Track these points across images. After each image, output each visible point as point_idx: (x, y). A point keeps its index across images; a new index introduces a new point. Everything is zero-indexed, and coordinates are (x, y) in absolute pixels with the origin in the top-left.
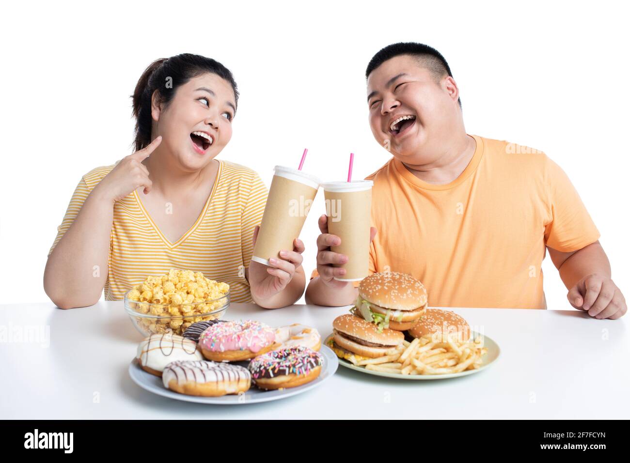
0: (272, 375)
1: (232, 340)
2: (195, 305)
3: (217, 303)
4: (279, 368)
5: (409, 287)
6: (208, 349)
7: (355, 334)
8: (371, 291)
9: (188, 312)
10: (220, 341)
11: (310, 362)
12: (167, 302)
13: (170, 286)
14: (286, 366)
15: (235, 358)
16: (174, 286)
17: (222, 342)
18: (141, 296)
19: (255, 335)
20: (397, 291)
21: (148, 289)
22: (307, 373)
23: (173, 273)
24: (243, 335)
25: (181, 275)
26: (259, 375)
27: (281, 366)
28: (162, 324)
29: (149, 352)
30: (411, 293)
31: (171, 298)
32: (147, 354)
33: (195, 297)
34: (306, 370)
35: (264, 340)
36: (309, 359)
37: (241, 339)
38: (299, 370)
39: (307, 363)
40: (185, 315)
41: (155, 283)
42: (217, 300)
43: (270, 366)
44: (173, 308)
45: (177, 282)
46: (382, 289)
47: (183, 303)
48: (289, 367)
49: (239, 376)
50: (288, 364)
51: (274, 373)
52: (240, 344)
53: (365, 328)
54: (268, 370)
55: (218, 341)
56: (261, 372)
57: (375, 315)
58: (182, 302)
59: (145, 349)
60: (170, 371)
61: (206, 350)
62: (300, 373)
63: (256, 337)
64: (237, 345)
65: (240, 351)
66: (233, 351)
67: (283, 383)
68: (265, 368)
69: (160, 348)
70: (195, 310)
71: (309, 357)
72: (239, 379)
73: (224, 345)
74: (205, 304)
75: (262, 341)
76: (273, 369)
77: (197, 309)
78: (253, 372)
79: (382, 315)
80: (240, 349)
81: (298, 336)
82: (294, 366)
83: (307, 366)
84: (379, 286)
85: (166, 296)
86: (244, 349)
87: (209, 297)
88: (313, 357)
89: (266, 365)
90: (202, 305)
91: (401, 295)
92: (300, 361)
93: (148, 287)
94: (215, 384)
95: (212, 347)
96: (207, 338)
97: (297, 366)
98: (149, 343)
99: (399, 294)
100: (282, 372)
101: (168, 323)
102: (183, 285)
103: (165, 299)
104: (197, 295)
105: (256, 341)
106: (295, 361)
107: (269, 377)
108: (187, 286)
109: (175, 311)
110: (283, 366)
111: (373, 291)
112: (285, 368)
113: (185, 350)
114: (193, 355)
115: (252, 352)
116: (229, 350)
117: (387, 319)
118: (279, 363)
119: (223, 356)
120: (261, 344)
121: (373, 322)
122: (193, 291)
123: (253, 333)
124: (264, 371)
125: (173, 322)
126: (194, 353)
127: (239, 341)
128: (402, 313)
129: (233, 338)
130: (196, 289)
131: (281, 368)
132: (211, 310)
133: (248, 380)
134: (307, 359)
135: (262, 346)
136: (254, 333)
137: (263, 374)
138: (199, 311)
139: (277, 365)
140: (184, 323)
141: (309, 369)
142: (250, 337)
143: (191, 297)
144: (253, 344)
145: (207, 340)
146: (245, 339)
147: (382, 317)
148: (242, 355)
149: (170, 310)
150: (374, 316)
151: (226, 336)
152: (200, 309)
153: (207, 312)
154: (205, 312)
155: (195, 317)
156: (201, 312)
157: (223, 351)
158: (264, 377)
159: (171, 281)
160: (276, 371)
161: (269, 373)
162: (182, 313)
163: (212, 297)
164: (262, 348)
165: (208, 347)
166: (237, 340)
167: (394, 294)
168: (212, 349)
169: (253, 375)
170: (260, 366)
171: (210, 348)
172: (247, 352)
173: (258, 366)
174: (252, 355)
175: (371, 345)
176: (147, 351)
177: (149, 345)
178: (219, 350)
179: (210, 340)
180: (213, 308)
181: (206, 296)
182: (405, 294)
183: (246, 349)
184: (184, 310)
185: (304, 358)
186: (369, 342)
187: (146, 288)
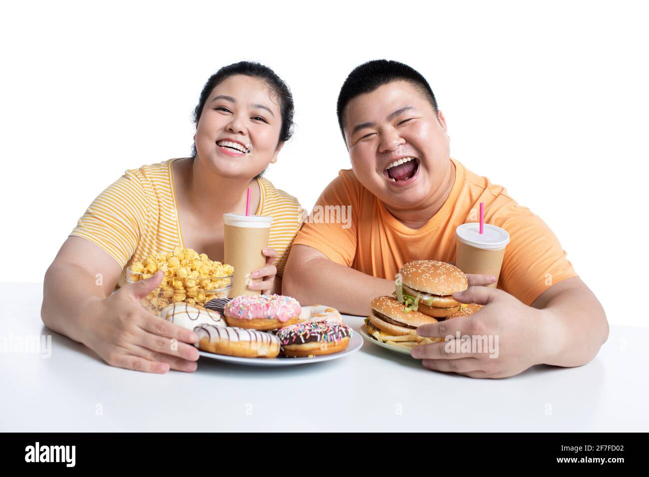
0: (303, 341)
1: (260, 308)
2: (200, 281)
3: (221, 282)
4: (310, 334)
5: (444, 274)
6: (235, 317)
7: (382, 311)
8: (405, 273)
9: (192, 287)
10: (248, 308)
11: (341, 330)
12: (172, 275)
13: (175, 261)
14: (318, 332)
15: (262, 327)
16: (179, 261)
17: (250, 310)
18: (145, 269)
19: (284, 305)
20: (429, 275)
21: (153, 262)
22: (338, 341)
23: (179, 250)
24: (272, 304)
25: (187, 252)
26: (290, 341)
27: (313, 333)
28: (164, 298)
29: (175, 316)
30: (444, 279)
31: (175, 272)
32: (173, 317)
33: (200, 273)
34: (337, 338)
35: (293, 311)
36: (340, 328)
37: (270, 308)
38: (330, 337)
39: (339, 331)
40: (189, 290)
41: (160, 259)
42: (221, 279)
43: (301, 332)
44: (177, 281)
45: (182, 258)
46: (417, 272)
47: (189, 277)
48: (321, 334)
49: (271, 339)
50: (319, 331)
51: (305, 339)
52: (269, 312)
53: (393, 306)
54: (299, 336)
55: (246, 308)
56: (291, 338)
57: (407, 297)
58: (186, 276)
59: (171, 313)
60: (202, 330)
61: (232, 318)
62: (331, 340)
63: (285, 307)
64: (265, 313)
65: (267, 320)
66: (261, 319)
67: (313, 349)
68: (296, 334)
69: (187, 312)
70: (199, 286)
71: (340, 326)
72: (271, 342)
73: (251, 313)
74: (210, 281)
75: (290, 312)
76: (305, 336)
77: (201, 286)
78: (283, 339)
79: (413, 297)
80: (269, 318)
81: (321, 314)
82: (326, 333)
83: (339, 334)
84: (414, 269)
85: (171, 269)
86: (272, 318)
87: (214, 274)
88: (344, 327)
89: (296, 332)
90: (206, 281)
91: (433, 279)
92: (332, 329)
93: (153, 260)
94: (248, 344)
95: (239, 315)
96: (234, 306)
97: (329, 334)
98: (174, 308)
99: (431, 278)
100: (313, 339)
101: (171, 298)
102: (188, 262)
103: (170, 273)
104: (202, 272)
105: (284, 310)
106: (327, 328)
107: (301, 343)
108: (192, 263)
109: (179, 284)
110: (314, 333)
111: (407, 273)
112: (316, 335)
113: (211, 317)
114: (219, 322)
115: (280, 322)
116: (257, 318)
117: (416, 301)
118: (310, 330)
119: (251, 324)
120: (289, 314)
121: (404, 304)
122: (198, 269)
123: (281, 304)
124: (295, 337)
125: (176, 296)
126: (219, 321)
127: (267, 310)
128: (432, 297)
129: (262, 306)
130: (202, 266)
131: (313, 334)
132: (215, 288)
133: (278, 345)
134: (338, 328)
135: (291, 316)
136: (283, 303)
137: (294, 340)
138: (203, 288)
139: (308, 332)
140: (186, 298)
141: (341, 337)
142: (279, 307)
143: (196, 273)
144: (282, 314)
145: (233, 308)
146: (274, 308)
147: (412, 299)
148: (270, 324)
149: (174, 284)
150: (405, 298)
151: (255, 305)
152: (204, 285)
153: (211, 290)
154: (208, 288)
155: (199, 293)
156: (205, 288)
157: (251, 319)
158: (294, 343)
159: (176, 256)
160: (307, 337)
161: (300, 339)
162: (186, 287)
163: (217, 275)
164: (290, 319)
165: (234, 314)
166: (265, 308)
167: (425, 277)
168: (240, 316)
169: (283, 341)
170: (291, 333)
171: (238, 316)
172: (275, 321)
173: (288, 333)
174: (279, 325)
175: (396, 323)
176: (173, 315)
177: (174, 310)
178: (247, 318)
179: (238, 307)
180: (217, 286)
181: (211, 273)
182: (437, 279)
183: (274, 318)
184: (189, 284)
185: (335, 326)
186: (394, 320)
187: (150, 261)
